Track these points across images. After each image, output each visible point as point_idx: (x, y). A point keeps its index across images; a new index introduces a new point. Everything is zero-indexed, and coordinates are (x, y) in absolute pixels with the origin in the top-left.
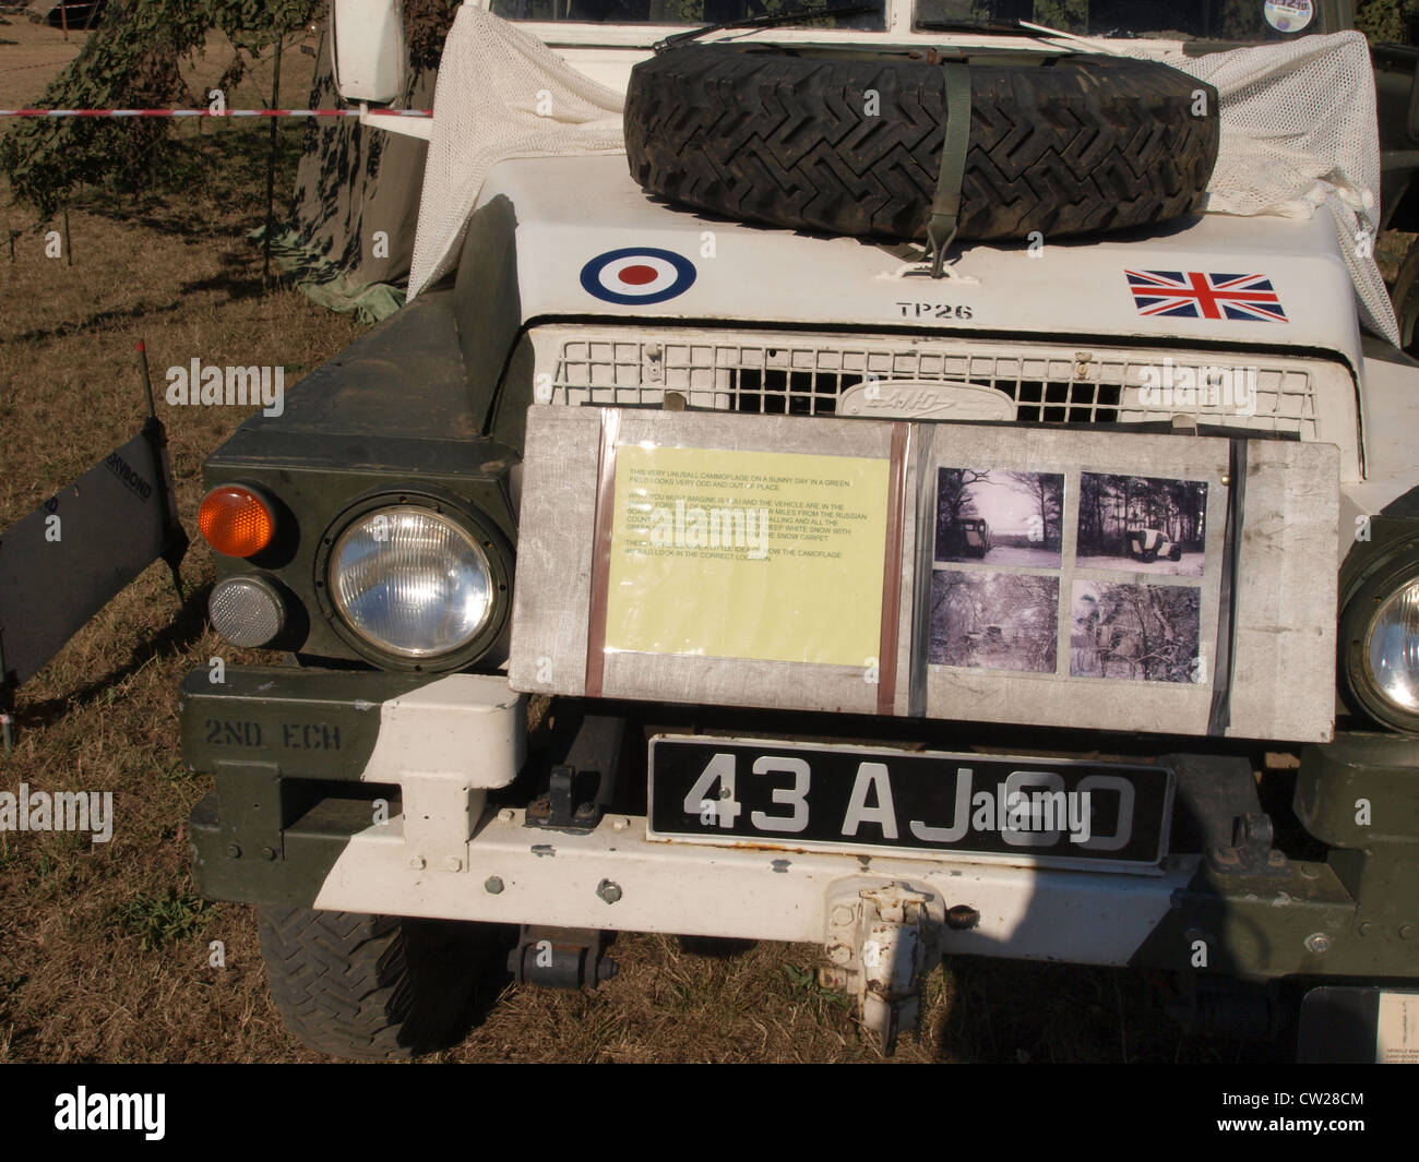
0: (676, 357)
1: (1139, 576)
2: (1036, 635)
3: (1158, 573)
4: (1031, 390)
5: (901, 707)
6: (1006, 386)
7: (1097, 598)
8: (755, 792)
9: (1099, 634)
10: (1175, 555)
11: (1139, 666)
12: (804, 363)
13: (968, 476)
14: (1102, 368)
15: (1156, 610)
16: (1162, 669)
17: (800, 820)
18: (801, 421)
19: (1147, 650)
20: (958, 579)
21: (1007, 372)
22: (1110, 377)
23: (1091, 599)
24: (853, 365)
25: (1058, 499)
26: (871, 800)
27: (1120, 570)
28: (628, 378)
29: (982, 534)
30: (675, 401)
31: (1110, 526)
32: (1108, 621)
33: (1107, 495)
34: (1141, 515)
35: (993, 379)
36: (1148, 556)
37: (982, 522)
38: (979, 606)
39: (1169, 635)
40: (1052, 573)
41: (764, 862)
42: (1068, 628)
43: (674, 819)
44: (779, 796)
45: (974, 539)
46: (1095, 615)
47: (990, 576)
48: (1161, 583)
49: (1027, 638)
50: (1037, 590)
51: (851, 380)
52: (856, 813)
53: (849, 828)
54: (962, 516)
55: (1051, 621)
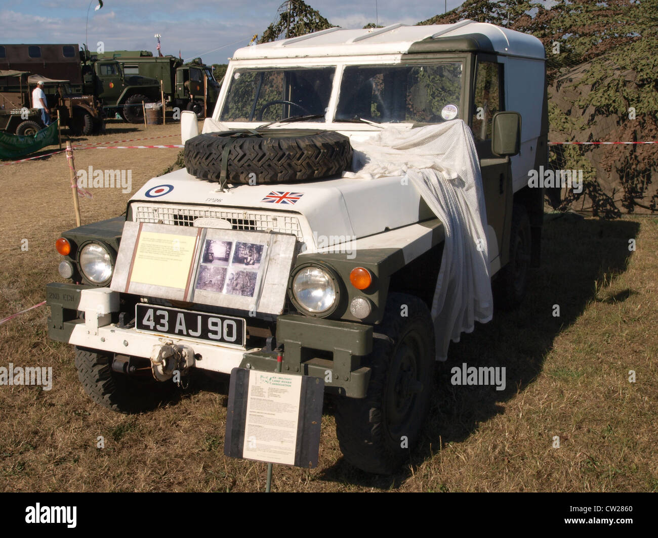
0: (160, 211)
1: (245, 269)
2: (219, 282)
3: (249, 268)
4: (235, 221)
5: (188, 300)
6: (229, 220)
7: (234, 274)
8: (157, 319)
9: (233, 283)
10: (253, 264)
11: (241, 292)
12: (187, 213)
13: (212, 242)
14: (251, 215)
15: (247, 278)
16: (246, 293)
17: (166, 328)
18: (187, 227)
19: (243, 288)
20: (206, 268)
21: (230, 217)
22: (252, 218)
23: (233, 274)
24: (197, 214)
25: (230, 248)
26: (181, 324)
27: (242, 267)
28: (151, 216)
29: (212, 256)
30: (161, 222)
31: (240, 256)
32: (236, 280)
33: (241, 248)
34: (248, 253)
35: (226, 218)
36: (248, 264)
37: (213, 253)
38: (209, 275)
39: (249, 285)
40: (226, 267)
41: (157, 338)
42: (227, 281)
43: (141, 326)
44: (162, 321)
45: (211, 258)
46: (233, 278)
47: (213, 267)
48: (250, 271)
49: (217, 283)
50: (221, 271)
51: (196, 217)
52: (178, 327)
53: (177, 331)
54: (209, 252)
55: (223, 279)
